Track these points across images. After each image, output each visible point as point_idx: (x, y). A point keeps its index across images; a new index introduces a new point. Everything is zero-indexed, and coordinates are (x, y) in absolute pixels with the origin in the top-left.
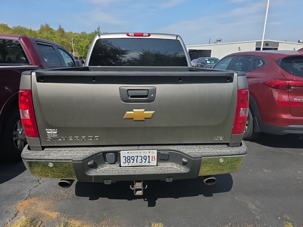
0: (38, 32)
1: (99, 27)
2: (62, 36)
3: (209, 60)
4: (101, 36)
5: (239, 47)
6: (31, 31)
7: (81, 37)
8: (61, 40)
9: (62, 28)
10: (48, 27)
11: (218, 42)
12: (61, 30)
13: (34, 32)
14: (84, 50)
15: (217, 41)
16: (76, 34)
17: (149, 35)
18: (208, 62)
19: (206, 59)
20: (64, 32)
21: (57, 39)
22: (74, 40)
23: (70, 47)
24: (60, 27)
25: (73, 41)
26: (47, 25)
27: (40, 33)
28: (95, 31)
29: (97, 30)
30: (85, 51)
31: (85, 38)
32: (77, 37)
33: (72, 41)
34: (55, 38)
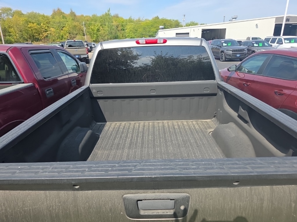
0: (50, 17)
1: (110, 9)
2: (74, 20)
3: (225, 42)
4: (103, 45)
5: (257, 24)
6: (44, 16)
7: (92, 20)
8: (73, 24)
9: (73, 11)
10: (60, 11)
11: (234, 20)
12: (73, 14)
13: (47, 17)
14: (95, 33)
15: (233, 18)
16: (87, 16)
17: (165, 41)
18: (224, 44)
19: (222, 42)
20: (75, 15)
21: (69, 23)
22: (86, 23)
23: (82, 30)
24: (71, 10)
25: (85, 25)
26: (59, 9)
27: (53, 18)
28: (106, 13)
29: (107, 12)
30: (96, 35)
31: (96, 21)
32: (88, 21)
33: (83, 25)
34: (67, 23)
